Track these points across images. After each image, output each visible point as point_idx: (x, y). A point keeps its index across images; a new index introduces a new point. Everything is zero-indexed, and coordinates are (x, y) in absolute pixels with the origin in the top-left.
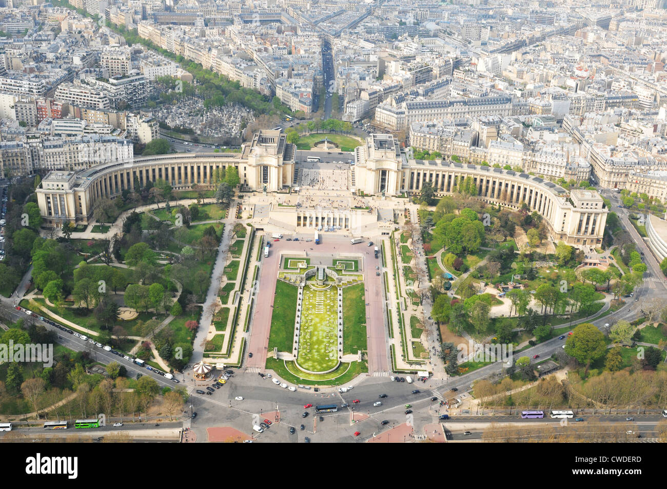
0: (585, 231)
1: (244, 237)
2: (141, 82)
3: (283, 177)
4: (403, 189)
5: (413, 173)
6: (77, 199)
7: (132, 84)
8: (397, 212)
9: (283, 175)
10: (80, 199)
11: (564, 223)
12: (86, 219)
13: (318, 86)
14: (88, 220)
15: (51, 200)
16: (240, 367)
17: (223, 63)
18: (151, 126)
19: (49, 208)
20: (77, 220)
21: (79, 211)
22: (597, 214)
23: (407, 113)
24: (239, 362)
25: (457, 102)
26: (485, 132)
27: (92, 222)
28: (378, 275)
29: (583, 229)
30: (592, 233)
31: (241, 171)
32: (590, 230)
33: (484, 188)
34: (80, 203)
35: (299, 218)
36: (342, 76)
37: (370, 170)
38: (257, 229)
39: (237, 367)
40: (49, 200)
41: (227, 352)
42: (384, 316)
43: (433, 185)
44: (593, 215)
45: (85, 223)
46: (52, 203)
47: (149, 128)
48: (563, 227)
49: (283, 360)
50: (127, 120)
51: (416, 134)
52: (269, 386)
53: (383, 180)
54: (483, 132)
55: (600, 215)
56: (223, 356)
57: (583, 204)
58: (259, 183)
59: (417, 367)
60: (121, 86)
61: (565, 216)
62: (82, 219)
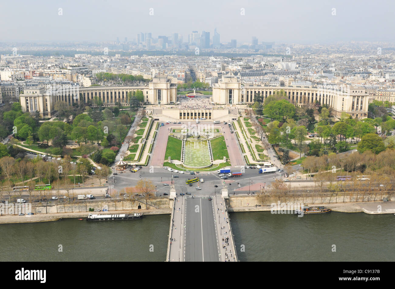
0: (357, 109)
1: (148, 121)
2: (86, 70)
3: (170, 97)
4: (243, 102)
5: (248, 92)
6: (45, 101)
7: (81, 70)
8: (240, 111)
9: (170, 95)
10: (46, 101)
11: (343, 105)
12: (50, 114)
13: (188, 78)
14: (51, 115)
15: (29, 102)
16: (147, 166)
17: (133, 71)
18: (91, 79)
19: (27, 107)
20: (45, 114)
21: (45, 109)
22: (363, 97)
23: (240, 78)
24: (145, 163)
25: (269, 73)
26: (288, 80)
27: (53, 117)
28: (232, 132)
29: (355, 107)
30: (361, 108)
31: (145, 94)
32: (359, 108)
33: (291, 97)
34: (47, 104)
35: (181, 114)
36: (201, 71)
37: (222, 89)
38: (156, 120)
39: (144, 166)
40: (27, 102)
41: (138, 159)
42: (239, 147)
43: (261, 95)
44: (361, 97)
45: (49, 117)
46: (29, 103)
47: (90, 80)
48: (343, 108)
49: (175, 164)
50: (77, 78)
51: (247, 83)
52: (167, 172)
53: (230, 97)
54: (286, 81)
55: (365, 97)
56: (135, 161)
57: (353, 92)
58: (155, 101)
59: (263, 163)
60: (74, 71)
61: (343, 100)
62: (47, 114)
